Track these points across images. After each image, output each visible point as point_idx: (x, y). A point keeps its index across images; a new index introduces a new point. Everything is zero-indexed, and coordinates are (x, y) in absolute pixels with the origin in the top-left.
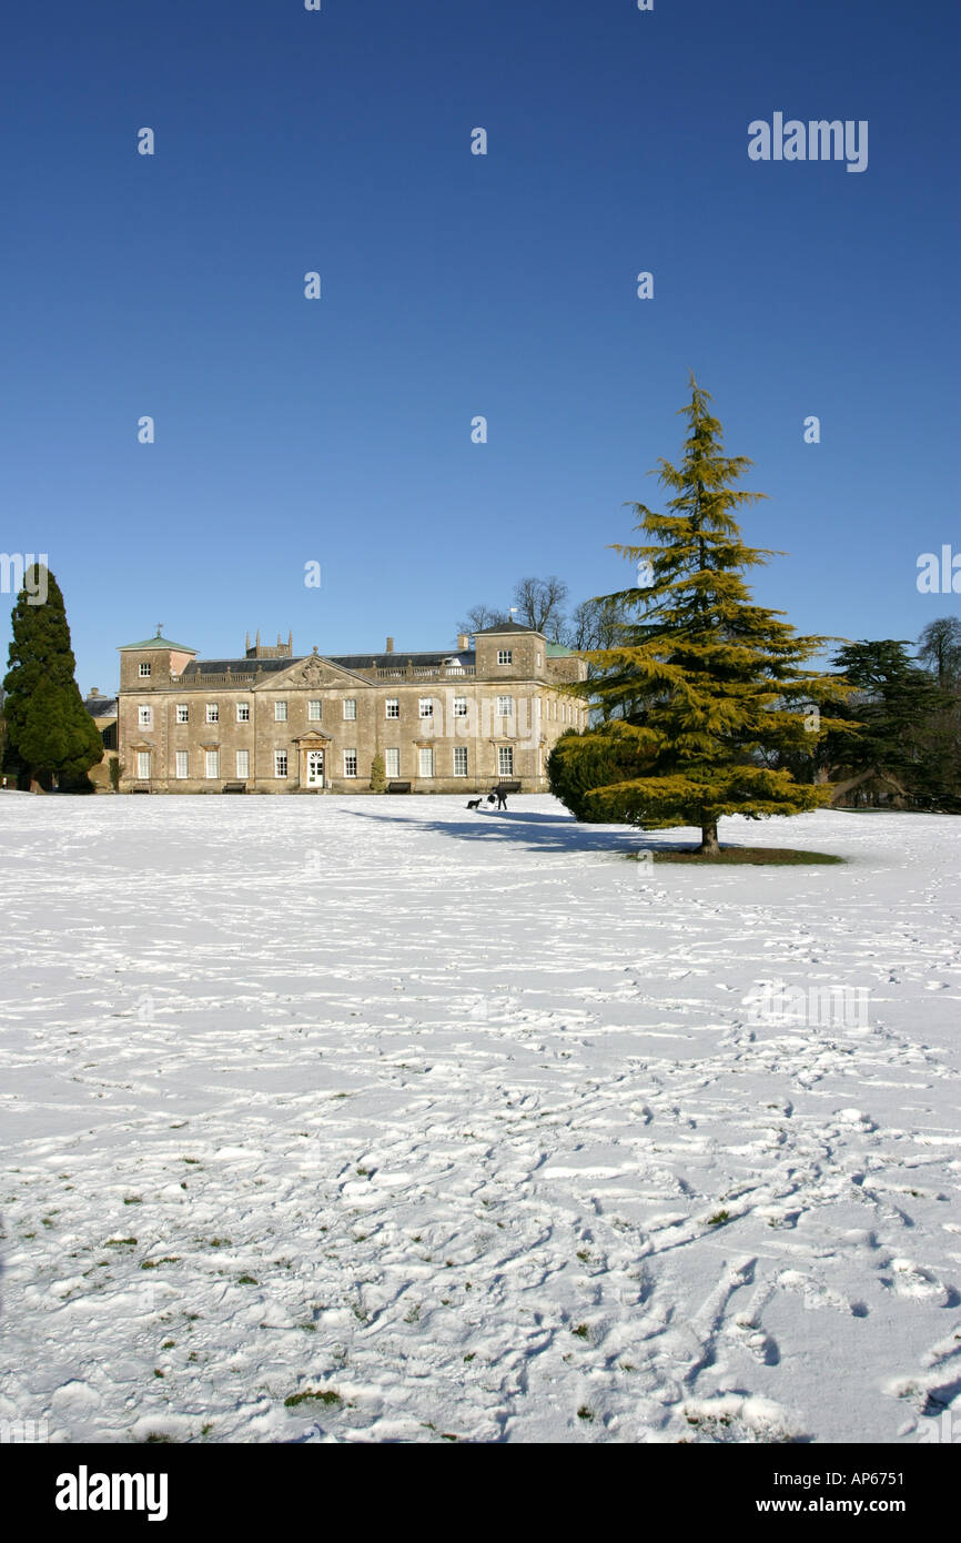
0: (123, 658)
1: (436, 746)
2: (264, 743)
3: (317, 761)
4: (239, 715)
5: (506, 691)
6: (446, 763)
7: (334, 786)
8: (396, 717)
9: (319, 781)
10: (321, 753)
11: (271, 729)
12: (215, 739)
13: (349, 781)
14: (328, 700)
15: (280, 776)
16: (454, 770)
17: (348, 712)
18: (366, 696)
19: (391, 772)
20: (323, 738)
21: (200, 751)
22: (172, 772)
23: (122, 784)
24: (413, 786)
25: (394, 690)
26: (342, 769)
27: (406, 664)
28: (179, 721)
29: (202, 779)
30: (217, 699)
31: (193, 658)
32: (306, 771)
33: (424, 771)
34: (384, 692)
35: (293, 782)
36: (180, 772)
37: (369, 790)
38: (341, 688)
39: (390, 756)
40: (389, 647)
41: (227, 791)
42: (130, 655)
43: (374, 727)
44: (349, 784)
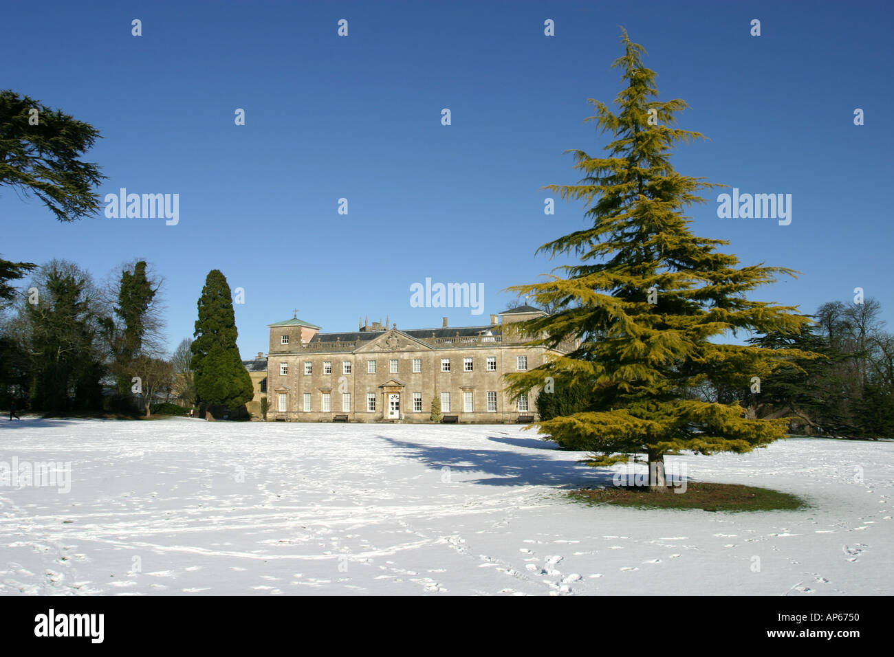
0: (272, 332)
1: (475, 391)
2: (360, 388)
3: (395, 400)
4: (345, 369)
5: (523, 352)
6: (482, 403)
7: (406, 417)
8: (448, 371)
9: (396, 415)
10: (398, 395)
11: (365, 379)
12: (329, 385)
13: (417, 415)
14: (402, 360)
15: (371, 411)
16: (487, 407)
17: (416, 367)
18: (428, 357)
19: (445, 409)
20: (399, 385)
21: (319, 394)
22: (300, 407)
23: (269, 415)
24: (459, 418)
25: (447, 353)
26: (413, 407)
27: (455, 335)
28: (306, 374)
29: (320, 412)
30: (330, 358)
31: (317, 332)
32: (387, 408)
33: (467, 408)
34: (440, 353)
35: (379, 415)
36: (306, 407)
37: (430, 421)
38: (412, 351)
39: (444, 398)
40: (445, 324)
41: (336, 420)
42: (276, 330)
43: (433, 377)
44: (417, 416)
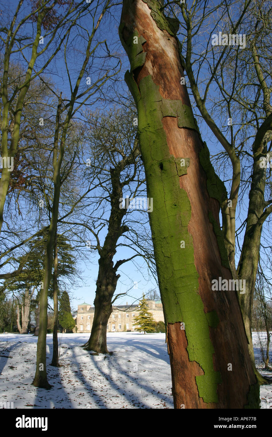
0: (78, 307)
3: (114, 326)
7: (117, 331)
8: (128, 317)
9: (114, 330)
10: (115, 324)
14: (116, 314)
17: (119, 316)
18: (123, 313)
19: (128, 328)
20: (115, 322)
22: (87, 329)
23: (77, 332)
24: (131, 330)
26: (118, 328)
28: (88, 319)
31: (91, 306)
32: (112, 328)
33: (133, 328)
34: (126, 313)
35: (110, 330)
36: (89, 329)
37: (124, 331)
38: (118, 312)
39: (127, 325)
42: (81, 305)
43: (124, 319)
44: (120, 330)
